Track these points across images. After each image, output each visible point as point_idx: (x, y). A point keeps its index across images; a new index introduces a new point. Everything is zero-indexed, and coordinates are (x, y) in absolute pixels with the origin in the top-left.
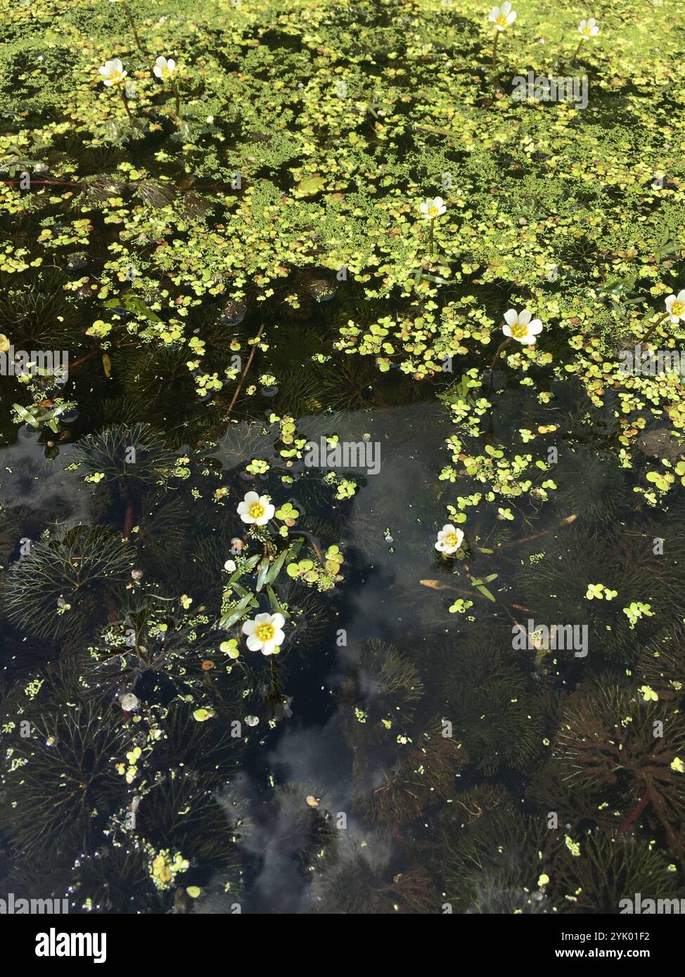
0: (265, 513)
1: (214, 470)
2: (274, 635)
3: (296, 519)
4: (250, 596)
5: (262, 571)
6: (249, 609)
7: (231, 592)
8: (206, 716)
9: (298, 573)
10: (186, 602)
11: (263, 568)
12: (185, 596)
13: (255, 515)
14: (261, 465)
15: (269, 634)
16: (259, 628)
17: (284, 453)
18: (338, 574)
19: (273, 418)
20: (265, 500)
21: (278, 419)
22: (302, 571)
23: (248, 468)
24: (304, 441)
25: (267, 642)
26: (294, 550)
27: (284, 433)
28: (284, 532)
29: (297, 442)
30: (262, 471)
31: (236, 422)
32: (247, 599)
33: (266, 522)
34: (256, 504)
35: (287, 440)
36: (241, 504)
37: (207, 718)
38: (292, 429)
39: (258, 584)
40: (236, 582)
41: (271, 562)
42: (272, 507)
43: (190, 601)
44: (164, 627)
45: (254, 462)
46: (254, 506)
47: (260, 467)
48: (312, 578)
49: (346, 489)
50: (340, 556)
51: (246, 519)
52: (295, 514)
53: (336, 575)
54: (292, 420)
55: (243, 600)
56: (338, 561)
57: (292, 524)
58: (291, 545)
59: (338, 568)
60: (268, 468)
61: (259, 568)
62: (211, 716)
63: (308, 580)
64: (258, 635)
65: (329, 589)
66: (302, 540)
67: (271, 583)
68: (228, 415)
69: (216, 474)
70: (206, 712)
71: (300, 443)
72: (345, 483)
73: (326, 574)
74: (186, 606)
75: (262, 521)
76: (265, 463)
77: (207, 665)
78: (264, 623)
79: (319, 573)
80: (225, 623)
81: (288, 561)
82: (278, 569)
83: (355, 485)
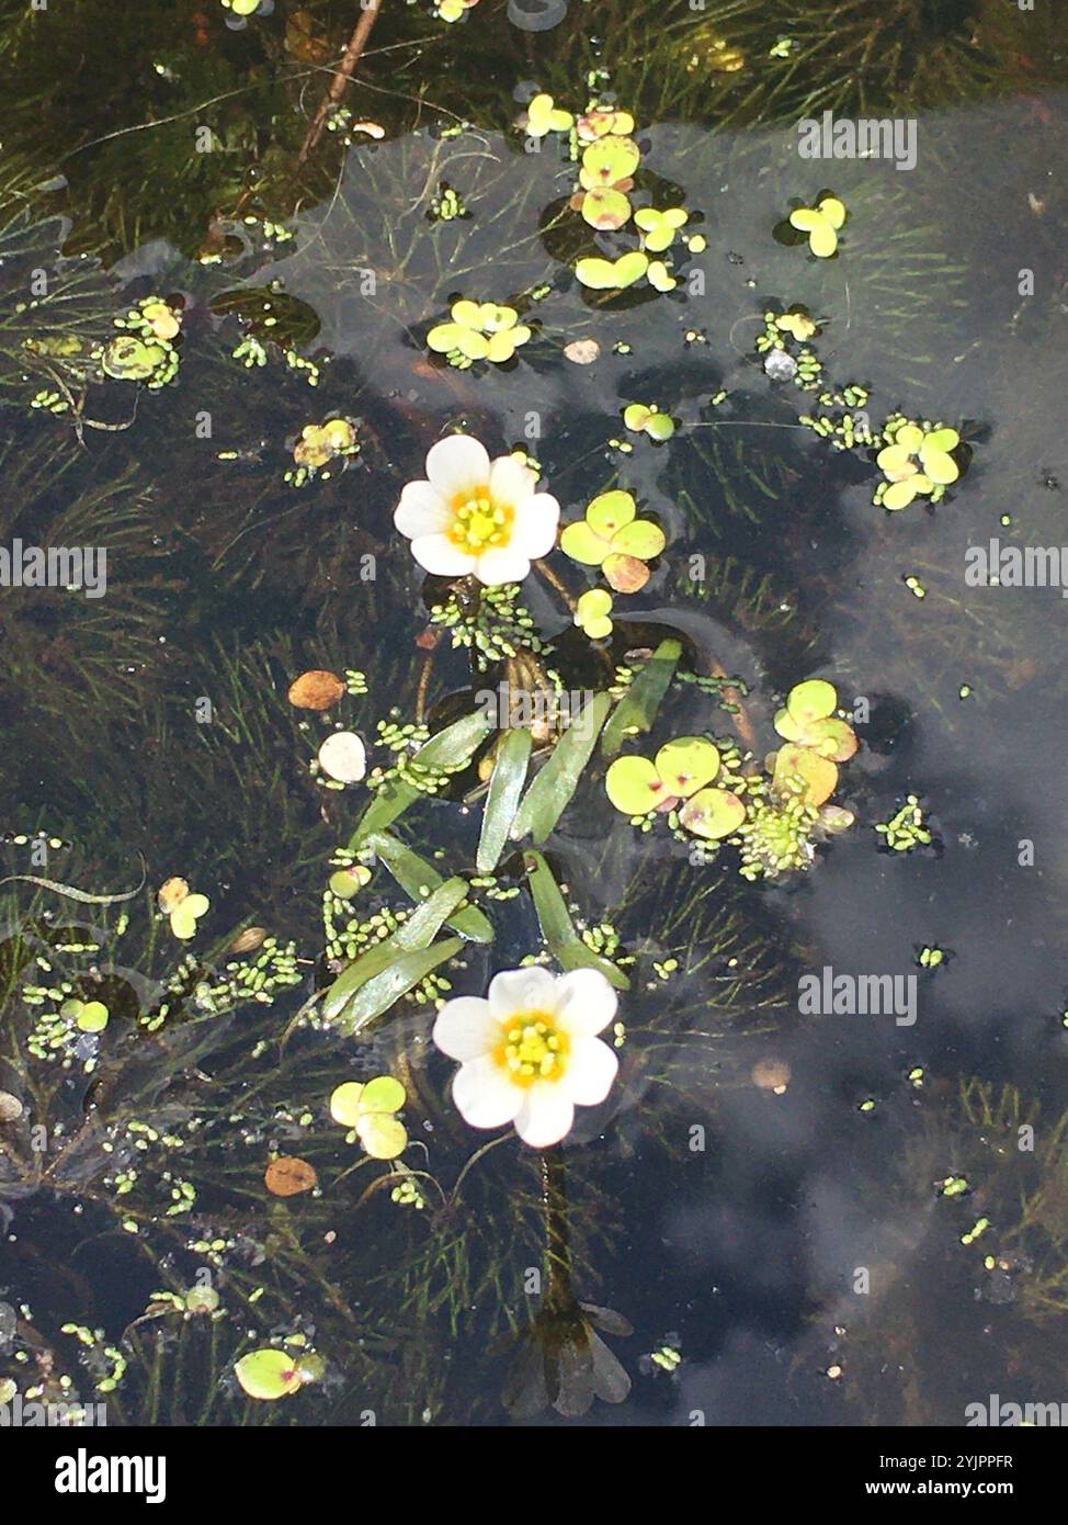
0: (516, 530)
1: (284, 343)
2: (569, 1061)
3: (652, 564)
4: (451, 895)
5: (501, 785)
6: (450, 948)
7: (364, 876)
8: (287, 1376)
9: (655, 800)
10: (184, 909)
11: (505, 772)
12: (176, 886)
13: (474, 537)
14: (490, 326)
15: (547, 1061)
16: (506, 1030)
17: (593, 273)
18: (833, 801)
19: (543, 116)
20: (516, 474)
21: (562, 121)
22: (672, 789)
23: (438, 339)
24: (678, 216)
25: (542, 1091)
26: (635, 696)
27: (588, 178)
28: (594, 616)
29: (645, 218)
30: (500, 351)
31: (377, 132)
32: (438, 905)
33: (522, 572)
34: (481, 493)
35: (603, 209)
36: (412, 492)
37: (292, 1387)
38: (626, 161)
39: (485, 840)
40: (388, 831)
41: (537, 745)
42: (549, 506)
43: (200, 904)
44: (93, 1016)
45: (462, 309)
46: (467, 502)
47: (486, 335)
48: (717, 819)
49: (915, 460)
50: (842, 730)
51: (435, 555)
52: (648, 540)
53: (821, 808)
54: (625, 122)
55: (423, 909)
56: (830, 748)
57: (636, 582)
58: (625, 675)
59: (829, 778)
60: (523, 335)
61: (485, 770)
62: (308, 1376)
63: (696, 828)
64: (501, 1059)
65: (791, 872)
66: (669, 651)
67: (539, 838)
68: (343, 100)
69: (293, 360)
70: (287, 1363)
71: (661, 227)
72: (908, 436)
73: (776, 804)
74: (184, 928)
75: (503, 568)
76: (510, 315)
77: (285, 1175)
78: (526, 1012)
79: (745, 799)
80: (349, 1005)
81: (612, 744)
82: (570, 777)
83: (951, 438)
